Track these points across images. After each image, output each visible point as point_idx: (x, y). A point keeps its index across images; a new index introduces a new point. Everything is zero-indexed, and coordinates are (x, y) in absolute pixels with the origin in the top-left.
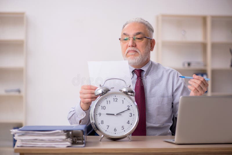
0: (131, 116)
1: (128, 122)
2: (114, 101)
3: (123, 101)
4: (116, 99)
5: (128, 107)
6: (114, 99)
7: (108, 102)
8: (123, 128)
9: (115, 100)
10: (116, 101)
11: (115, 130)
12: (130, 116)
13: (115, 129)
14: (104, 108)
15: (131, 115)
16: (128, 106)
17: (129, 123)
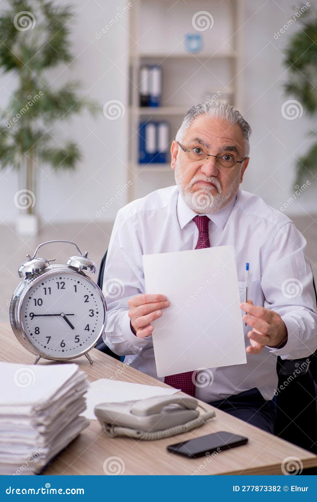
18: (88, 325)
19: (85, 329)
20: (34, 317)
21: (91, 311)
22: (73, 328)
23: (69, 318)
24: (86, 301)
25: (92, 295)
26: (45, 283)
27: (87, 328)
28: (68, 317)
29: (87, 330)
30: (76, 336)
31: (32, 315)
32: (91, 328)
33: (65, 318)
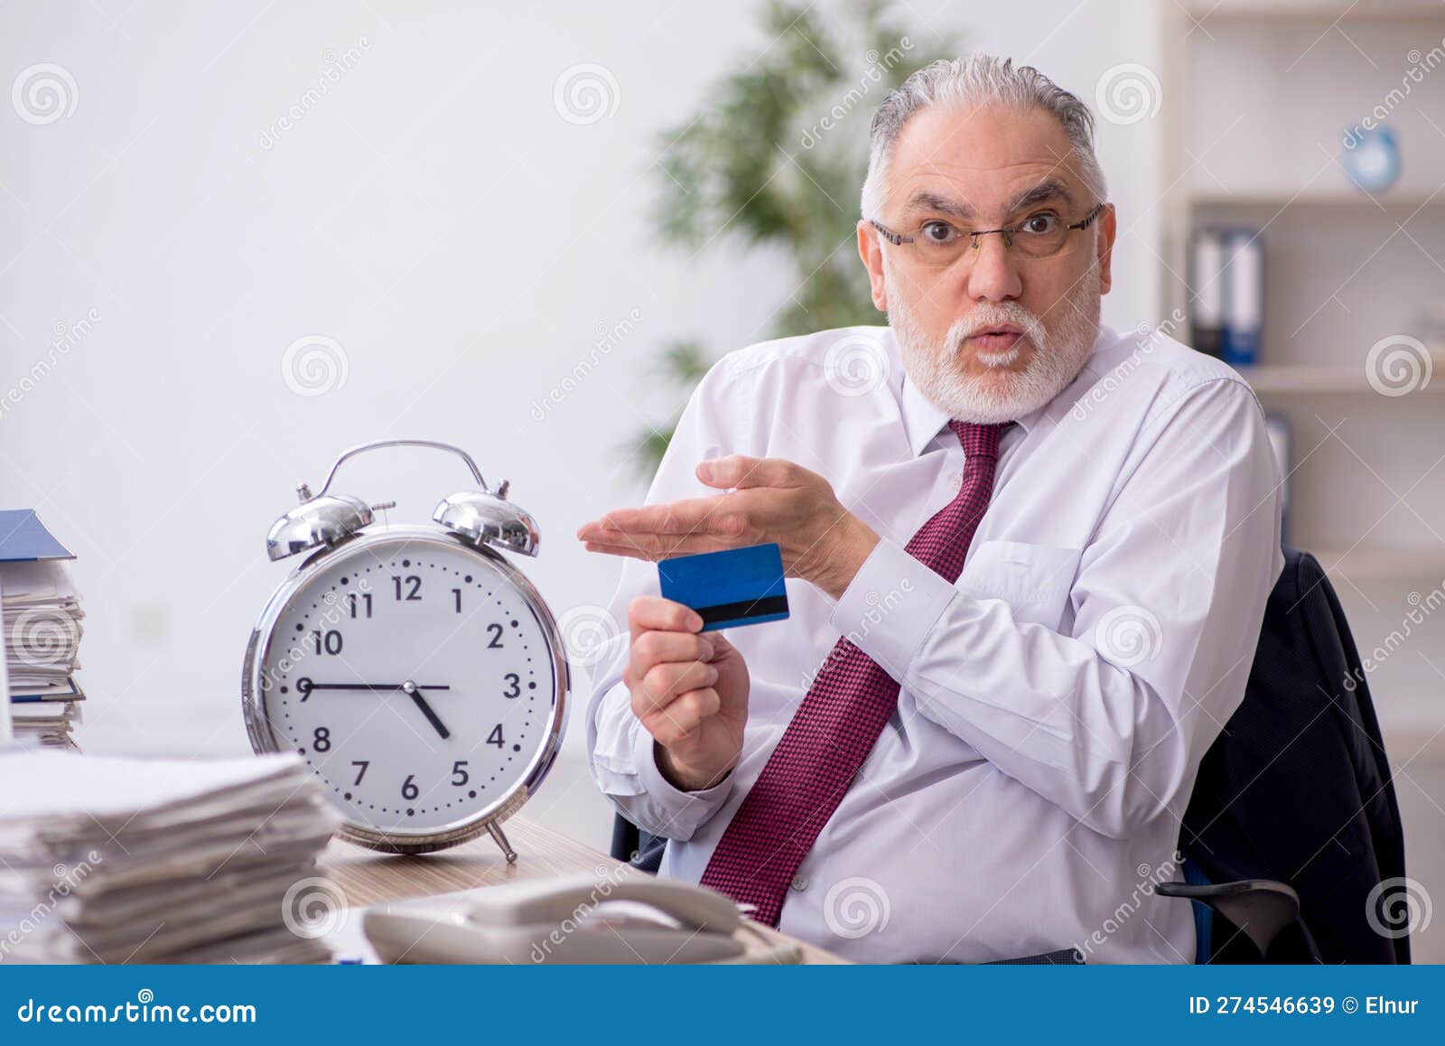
0: (512, 691)
1: (496, 738)
2: (399, 597)
3: (457, 592)
4: (408, 580)
5: (495, 631)
6: (397, 580)
7: (361, 604)
8: (460, 778)
9: (407, 589)
10: (411, 597)
11: (410, 792)
12: (507, 695)
13: (406, 785)
14: (330, 643)
15: (514, 685)
16: (490, 628)
17: (500, 742)
18: (499, 728)
19: (489, 741)
20: (314, 692)
21: (512, 680)
22: (444, 732)
23: (430, 697)
24: (493, 645)
25: (515, 624)
26: (351, 579)
27: (497, 737)
28: (428, 696)
29: (496, 745)
30: (457, 764)
31: (304, 683)
32: (510, 738)
33: (416, 697)
